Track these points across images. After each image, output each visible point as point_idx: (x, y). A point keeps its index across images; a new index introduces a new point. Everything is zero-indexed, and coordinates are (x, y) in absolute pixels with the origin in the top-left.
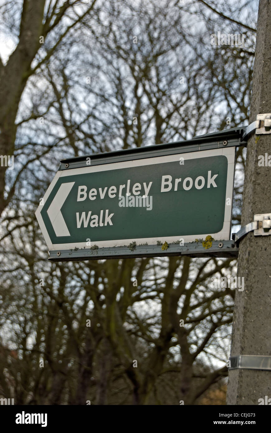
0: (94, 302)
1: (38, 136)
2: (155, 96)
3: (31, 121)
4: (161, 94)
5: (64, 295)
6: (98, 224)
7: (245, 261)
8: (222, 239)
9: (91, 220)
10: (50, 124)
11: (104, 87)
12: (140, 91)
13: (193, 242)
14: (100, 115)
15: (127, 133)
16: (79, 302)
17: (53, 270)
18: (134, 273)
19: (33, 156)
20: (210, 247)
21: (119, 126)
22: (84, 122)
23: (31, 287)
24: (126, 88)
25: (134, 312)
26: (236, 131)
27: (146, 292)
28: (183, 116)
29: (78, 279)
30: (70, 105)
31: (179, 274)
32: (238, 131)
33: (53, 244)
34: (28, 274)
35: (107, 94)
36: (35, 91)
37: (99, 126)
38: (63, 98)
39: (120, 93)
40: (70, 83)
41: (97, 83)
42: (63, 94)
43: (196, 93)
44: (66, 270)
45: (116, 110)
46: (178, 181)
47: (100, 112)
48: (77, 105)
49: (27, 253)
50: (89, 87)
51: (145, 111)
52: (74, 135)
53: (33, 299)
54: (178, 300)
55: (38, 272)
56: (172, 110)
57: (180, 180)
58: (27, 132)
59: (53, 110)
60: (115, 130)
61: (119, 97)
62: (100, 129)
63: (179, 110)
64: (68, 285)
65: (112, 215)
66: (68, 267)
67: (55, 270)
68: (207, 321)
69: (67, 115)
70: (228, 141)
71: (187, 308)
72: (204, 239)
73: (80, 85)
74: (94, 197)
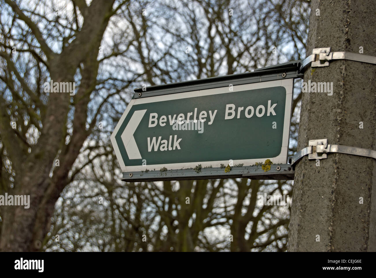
0: (168, 226)
1: (118, 73)
2: (227, 37)
3: (112, 58)
4: (232, 34)
5: (141, 220)
6: (167, 148)
7: (300, 183)
8: (280, 163)
9: (161, 144)
10: (129, 60)
11: (180, 28)
12: (213, 32)
13: (253, 166)
14: (176, 53)
15: (200, 71)
16: (155, 227)
17: (130, 196)
18: (206, 200)
19: (113, 91)
20: (269, 170)
21: (193, 64)
22: (161, 60)
23: (110, 213)
24: (200, 28)
25: (205, 237)
26: (294, 64)
27: (216, 218)
28: (253, 55)
29: (153, 205)
30: (148, 43)
31: (247, 202)
32: (296, 64)
33: (126, 166)
34: (107, 200)
35: (183, 34)
36: (116, 30)
37: (175, 63)
38: (142, 37)
39: (194, 33)
40: (149, 23)
41: (174, 23)
42: (141, 34)
43: (265, 34)
44: (143, 197)
45: (190, 49)
46: (240, 109)
47: (176, 51)
48: (155, 44)
49: (107, 180)
50: (166, 27)
51: (218, 51)
52: (151, 72)
53: (111, 223)
54: (245, 226)
55: (116, 198)
56: (242, 50)
57: (242, 108)
58: (108, 68)
59: (132, 48)
60: (190, 68)
61: (194, 37)
62: (176, 67)
63: (249, 50)
64: (144, 211)
65: (180, 140)
66: (144, 195)
67: (132, 197)
68: (273, 246)
69: (145, 53)
70: (287, 73)
71: (255, 234)
72: (264, 163)
73: (158, 25)
74: (164, 123)
